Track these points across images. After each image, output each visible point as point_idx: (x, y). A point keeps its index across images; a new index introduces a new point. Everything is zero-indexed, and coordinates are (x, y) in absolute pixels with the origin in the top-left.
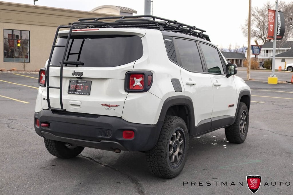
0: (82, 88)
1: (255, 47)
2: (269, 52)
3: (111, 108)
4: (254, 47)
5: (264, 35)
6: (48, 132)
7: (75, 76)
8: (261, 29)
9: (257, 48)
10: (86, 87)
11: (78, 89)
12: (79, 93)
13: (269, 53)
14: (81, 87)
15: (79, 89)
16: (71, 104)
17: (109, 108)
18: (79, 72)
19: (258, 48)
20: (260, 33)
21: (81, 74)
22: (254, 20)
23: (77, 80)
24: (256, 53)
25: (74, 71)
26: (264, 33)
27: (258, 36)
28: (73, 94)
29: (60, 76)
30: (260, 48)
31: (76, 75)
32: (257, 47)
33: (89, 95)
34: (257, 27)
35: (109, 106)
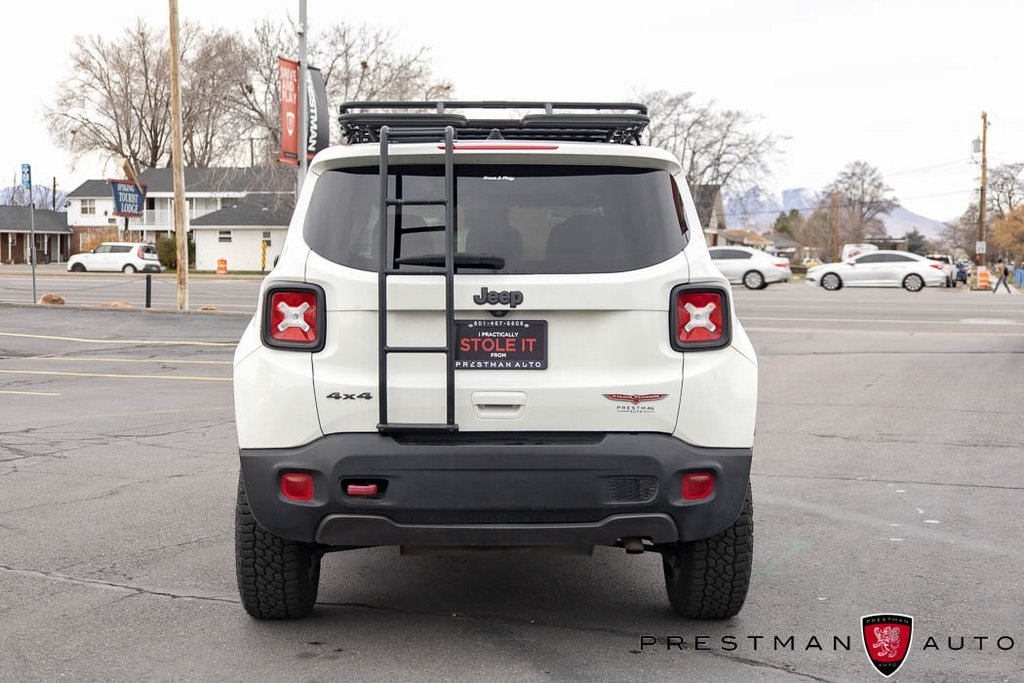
0: (510, 347)
1: (124, 187)
2: (157, 205)
3: (642, 404)
4: (120, 187)
5: (129, 142)
6: (376, 514)
7: (487, 306)
8: (116, 120)
9: (131, 192)
10: (527, 344)
11: (494, 351)
12: (501, 364)
13: (157, 210)
14: (508, 345)
15: (498, 349)
16: (479, 405)
17: (635, 406)
18: (504, 293)
19: (134, 193)
20: (117, 135)
21: (515, 298)
22: (89, 85)
23: (490, 321)
24: (130, 209)
25: (484, 290)
26: (128, 134)
27: (108, 145)
28: (476, 368)
29: (444, 308)
30: (141, 190)
31: (495, 303)
32: (132, 189)
33: (544, 367)
34: (103, 110)
35: (636, 399)
